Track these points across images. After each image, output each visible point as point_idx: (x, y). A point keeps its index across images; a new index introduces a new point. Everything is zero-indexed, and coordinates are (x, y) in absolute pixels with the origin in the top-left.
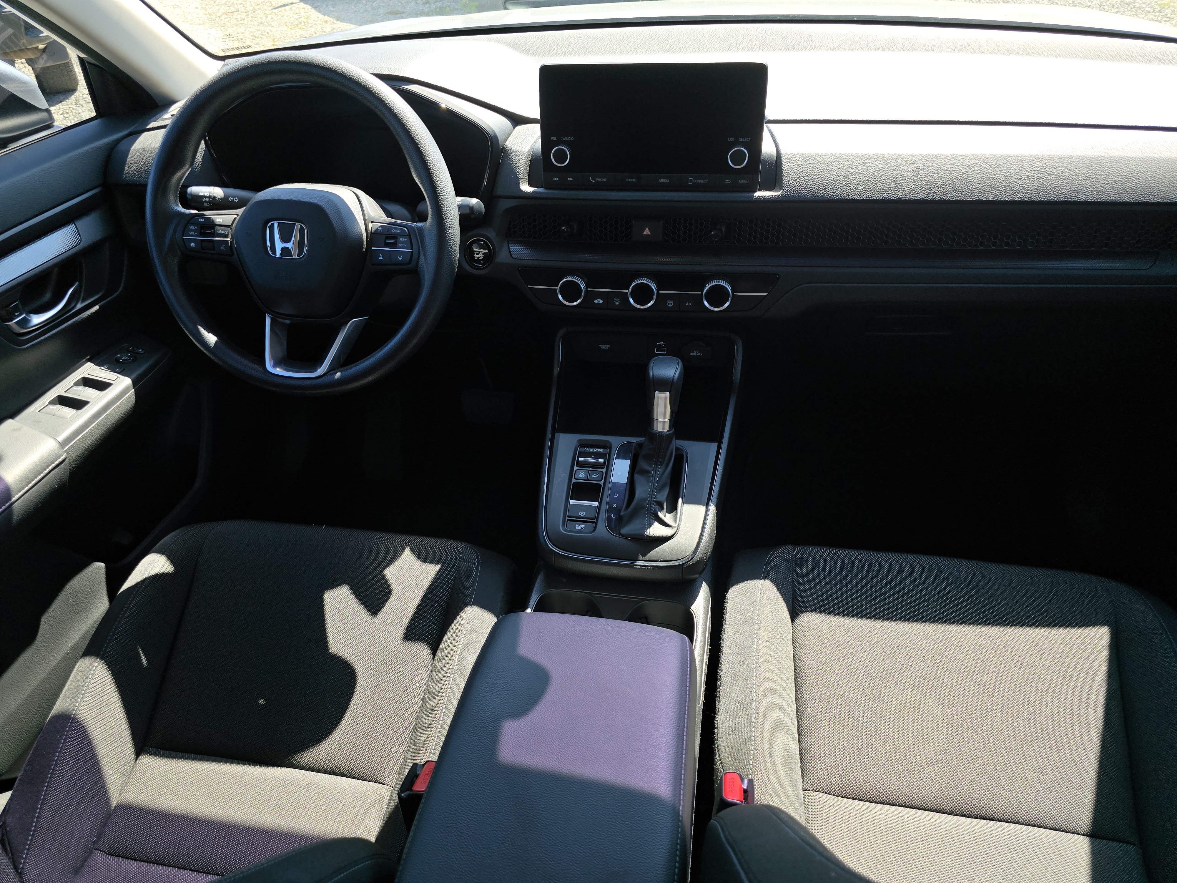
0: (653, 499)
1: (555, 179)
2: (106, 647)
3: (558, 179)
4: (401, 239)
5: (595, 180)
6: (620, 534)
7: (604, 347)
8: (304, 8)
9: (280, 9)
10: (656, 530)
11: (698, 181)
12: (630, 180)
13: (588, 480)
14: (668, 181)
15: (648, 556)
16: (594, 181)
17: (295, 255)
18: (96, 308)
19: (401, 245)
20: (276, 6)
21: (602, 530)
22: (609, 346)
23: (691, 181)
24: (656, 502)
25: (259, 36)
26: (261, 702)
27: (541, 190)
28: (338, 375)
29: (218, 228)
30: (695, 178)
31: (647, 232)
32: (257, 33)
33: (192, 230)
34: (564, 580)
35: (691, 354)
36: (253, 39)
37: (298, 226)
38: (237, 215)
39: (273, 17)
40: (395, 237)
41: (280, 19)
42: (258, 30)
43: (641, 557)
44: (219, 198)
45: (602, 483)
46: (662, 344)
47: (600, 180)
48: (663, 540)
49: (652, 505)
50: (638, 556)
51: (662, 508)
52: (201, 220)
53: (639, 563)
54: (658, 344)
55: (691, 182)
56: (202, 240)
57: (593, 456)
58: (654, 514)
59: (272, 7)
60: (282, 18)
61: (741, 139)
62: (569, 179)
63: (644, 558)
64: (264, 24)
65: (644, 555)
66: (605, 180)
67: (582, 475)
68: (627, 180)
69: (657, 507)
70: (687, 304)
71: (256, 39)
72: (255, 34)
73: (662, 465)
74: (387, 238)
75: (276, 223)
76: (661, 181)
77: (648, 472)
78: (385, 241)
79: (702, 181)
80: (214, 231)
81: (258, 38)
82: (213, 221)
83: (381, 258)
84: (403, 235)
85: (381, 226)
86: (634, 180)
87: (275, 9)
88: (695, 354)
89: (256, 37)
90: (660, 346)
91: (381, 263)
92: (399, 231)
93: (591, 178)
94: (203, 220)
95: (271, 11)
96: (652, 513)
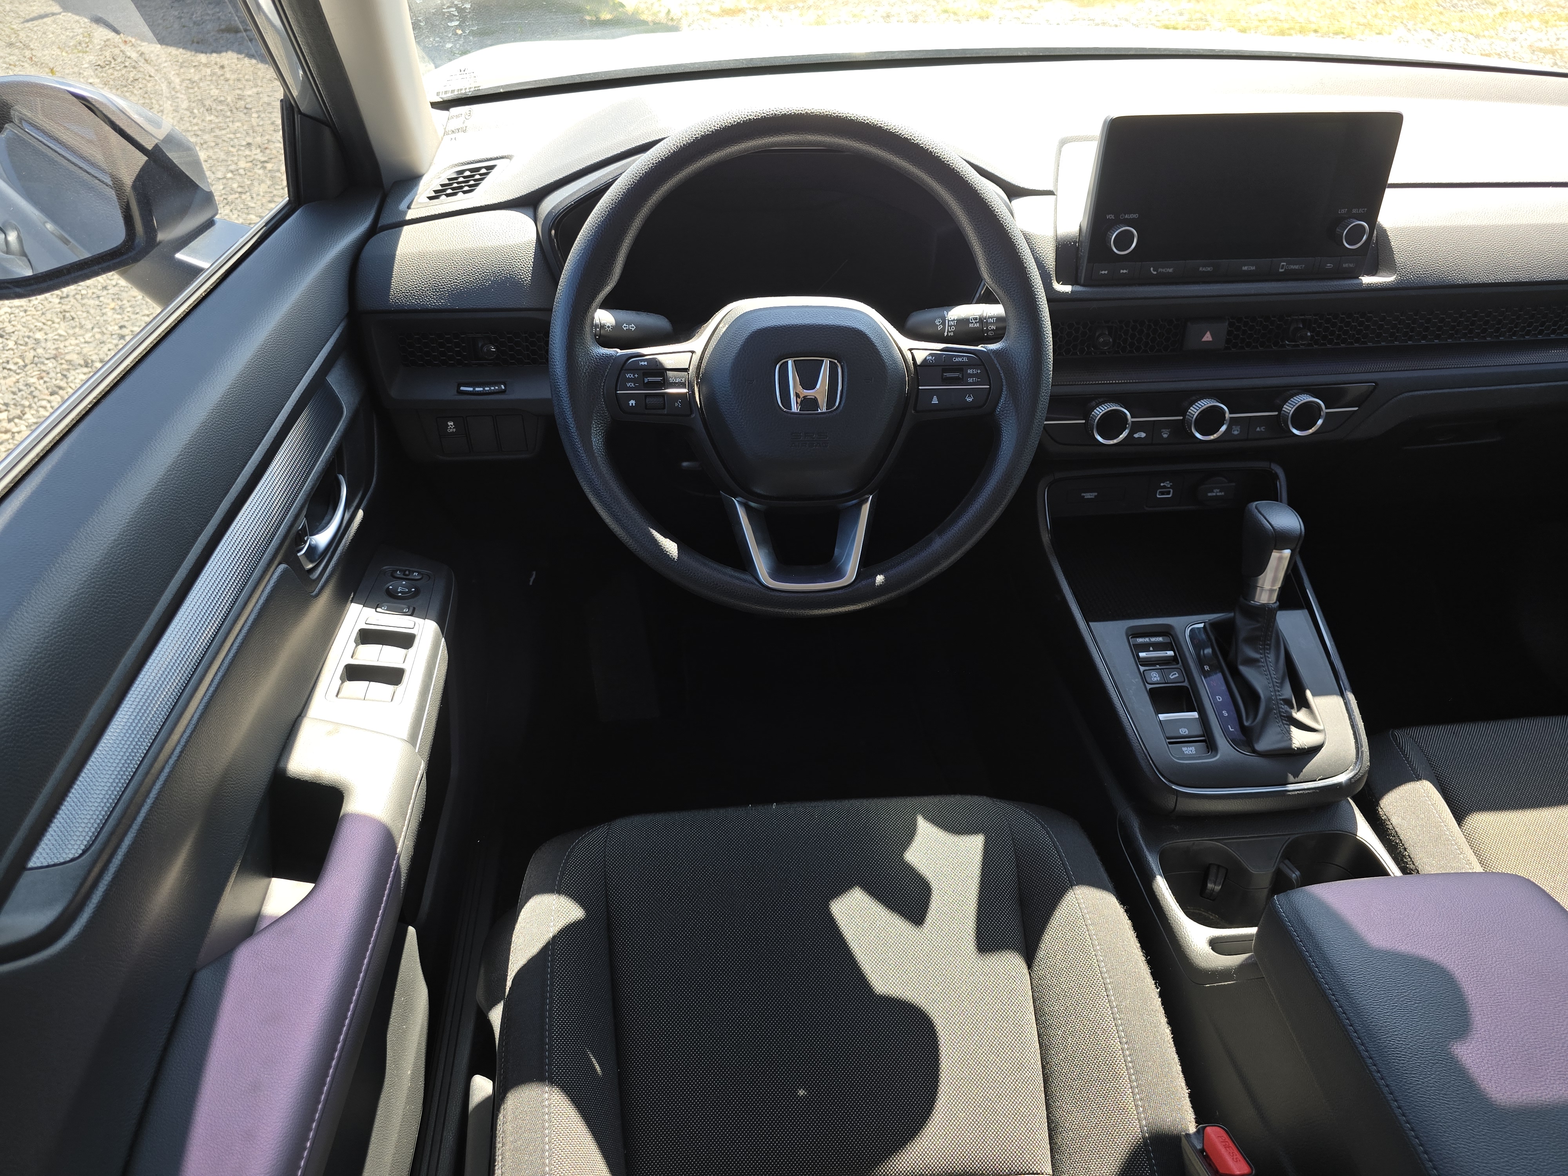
0: (1279, 698)
1: (1103, 272)
2: (550, 1065)
3: (1106, 272)
4: (970, 371)
5: (1157, 271)
6: (1254, 751)
7: (1088, 496)
8: (77, 21)
9: (36, 23)
10: (1300, 739)
11: (1292, 267)
12: (1204, 269)
13: (1166, 683)
14: (1254, 268)
15: (1301, 776)
16: (1155, 273)
17: (823, 408)
18: (361, 513)
19: (970, 380)
20: (28, 17)
21: (1226, 750)
22: (1096, 494)
23: (1283, 265)
24: (1284, 700)
25: (17, 63)
26: (801, 1092)
27: (1078, 288)
28: (880, 579)
29: (670, 373)
30: (1289, 263)
31: (1208, 337)
32: (11, 57)
33: (630, 380)
34: (1177, 828)
35: (1210, 494)
36: (7, 68)
37: (826, 362)
38: (693, 352)
39: (29, 34)
40: (960, 368)
41: (41, 37)
42: (10, 54)
43: (1291, 778)
44: (608, 327)
45: (1186, 684)
46: (1167, 484)
47: (1164, 270)
48: (1315, 750)
49: (1280, 706)
50: (1286, 777)
51: (1292, 708)
52: (643, 363)
53: (1291, 787)
54: (1162, 484)
55: (1282, 268)
56: (646, 395)
57: (1151, 649)
58: (1287, 717)
59: (22, 20)
60: (44, 36)
61: (1354, 211)
62: (1122, 271)
63: (1297, 780)
64: (17, 44)
65: (1296, 775)
66: (1171, 270)
67: (1155, 677)
68: (1201, 269)
69: (1286, 707)
70: (1258, 429)
71: (12, 67)
72: (7, 60)
73: (1270, 649)
74: (944, 371)
75: (790, 363)
76: (1245, 268)
77: (1256, 661)
78: (942, 375)
79: (1297, 267)
80: (664, 379)
81: (15, 66)
82: (661, 364)
83: (935, 401)
84: (970, 365)
85: (931, 355)
86: (1209, 269)
87: (28, 21)
88: (1214, 494)
89: (10, 65)
90: (1164, 487)
91: (936, 409)
92: (965, 360)
93: (1152, 269)
94: (646, 363)
95: (21, 26)
96: (1284, 716)
